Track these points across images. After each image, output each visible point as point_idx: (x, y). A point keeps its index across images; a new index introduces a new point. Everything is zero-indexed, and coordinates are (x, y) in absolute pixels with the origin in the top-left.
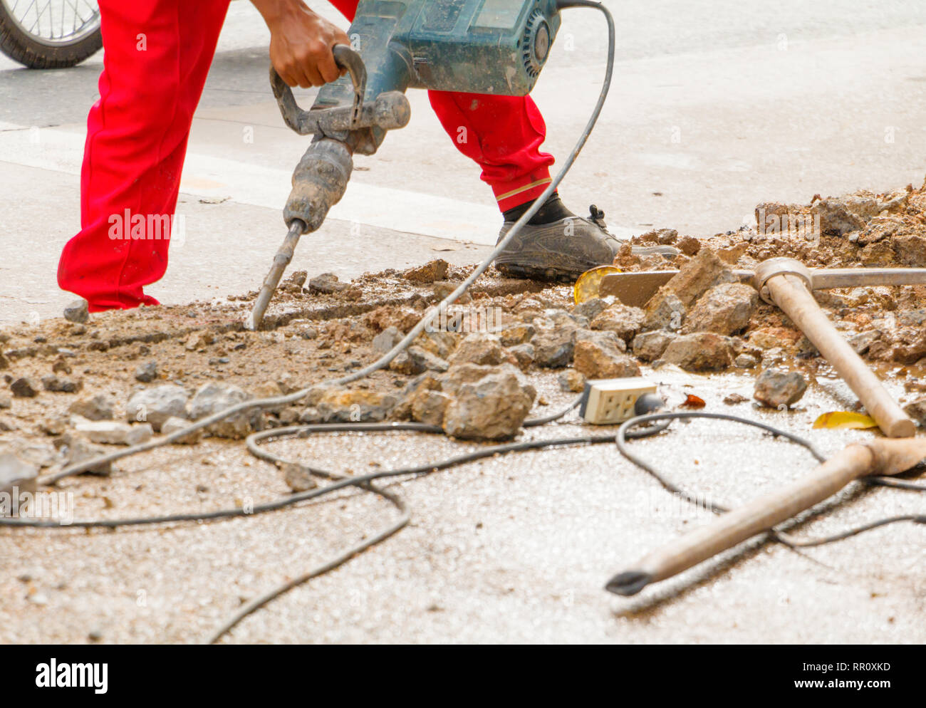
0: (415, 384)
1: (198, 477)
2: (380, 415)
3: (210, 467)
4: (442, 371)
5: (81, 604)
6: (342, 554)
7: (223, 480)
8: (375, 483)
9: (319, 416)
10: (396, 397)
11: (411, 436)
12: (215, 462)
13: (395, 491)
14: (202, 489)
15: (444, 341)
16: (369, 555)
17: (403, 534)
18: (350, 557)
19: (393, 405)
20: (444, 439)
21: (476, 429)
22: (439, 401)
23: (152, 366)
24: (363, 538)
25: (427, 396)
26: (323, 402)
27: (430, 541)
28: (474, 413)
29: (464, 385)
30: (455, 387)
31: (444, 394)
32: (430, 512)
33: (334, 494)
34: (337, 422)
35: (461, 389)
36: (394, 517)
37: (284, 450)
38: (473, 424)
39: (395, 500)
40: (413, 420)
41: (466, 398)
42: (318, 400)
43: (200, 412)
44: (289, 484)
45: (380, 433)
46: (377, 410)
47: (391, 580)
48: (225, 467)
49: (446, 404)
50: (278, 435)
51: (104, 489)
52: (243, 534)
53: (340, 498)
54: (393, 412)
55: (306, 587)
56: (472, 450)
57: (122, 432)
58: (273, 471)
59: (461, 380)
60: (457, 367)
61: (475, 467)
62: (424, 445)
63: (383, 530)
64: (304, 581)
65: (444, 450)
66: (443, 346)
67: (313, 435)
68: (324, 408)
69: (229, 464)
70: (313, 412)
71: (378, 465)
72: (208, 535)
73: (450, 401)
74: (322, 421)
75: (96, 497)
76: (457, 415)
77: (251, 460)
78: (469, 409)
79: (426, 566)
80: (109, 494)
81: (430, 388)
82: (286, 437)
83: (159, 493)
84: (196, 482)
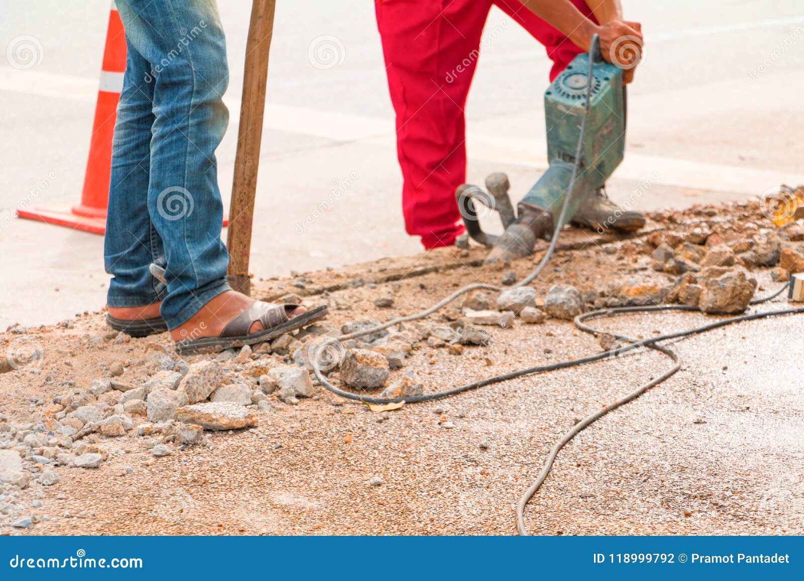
0: (680, 280)
1: (544, 344)
2: (658, 301)
3: (552, 337)
4: (696, 271)
5: (476, 427)
6: (639, 389)
7: (561, 345)
8: (657, 343)
9: (620, 303)
10: (669, 289)
11: (679, 313)
12: (555, 334)
13: (671, 348)
14: (549, 352)
15: (697, 252)
16: (656, 390)
17: (676, 376)
18: (644, 391)
19: (667, 294)
20: (700, 314)
21: (720, 307)
22: (696, 290)
23: (513, 275)
24: (652, 379)
25: (688, 287)
26: (622, 293)
27: (694, 379)
28: (718, 297)
29: (711, 279)
30: (706, 281)
31: (699, 286)
32: (693, 361)
33: (633, 351)
34: (631, 307)
35: (709, 282)
36: (671, 365)
37: (599, 325)
38: (718, 304)
39: (670, 354)
40: (681, 303)
41: (713, 288)
42: (619, 292)
43: (549, 303)
44: (602, 347)
45: (658, 312)
46: (657, 297)
47: (671, 405)
48: (562, 337)
49: (700, 292)
50: (594, 315)
51: (486, 353)
52: (575, 379)
53: (636, 353)
54: (667, 299)
55: (616, 411)
56: (718, 321)
57: (496, 317)
58: (592, 338)
59: (709, 276)
60: (706, 268)
61: (720, 331)
62: (687, 318)
63: (665, 373)
64: (615, 407)
65: (700, 321)
66: (697, 255)
67: (616, 315)
68: (623, 297)
69: (564, 335)
70: (616, 300)
71: (659, 332)
72: (553, 380)
73: (702, 290)
74: (622, 306)
75: (481, 359)
76: (708, 298)
77: (578, 332)
78: (715, 295)
79: (692, 395)
80: (489, 356)
81: (690, 282)
82: (599, 316)
83: (521, 355)
84: (544, 347)
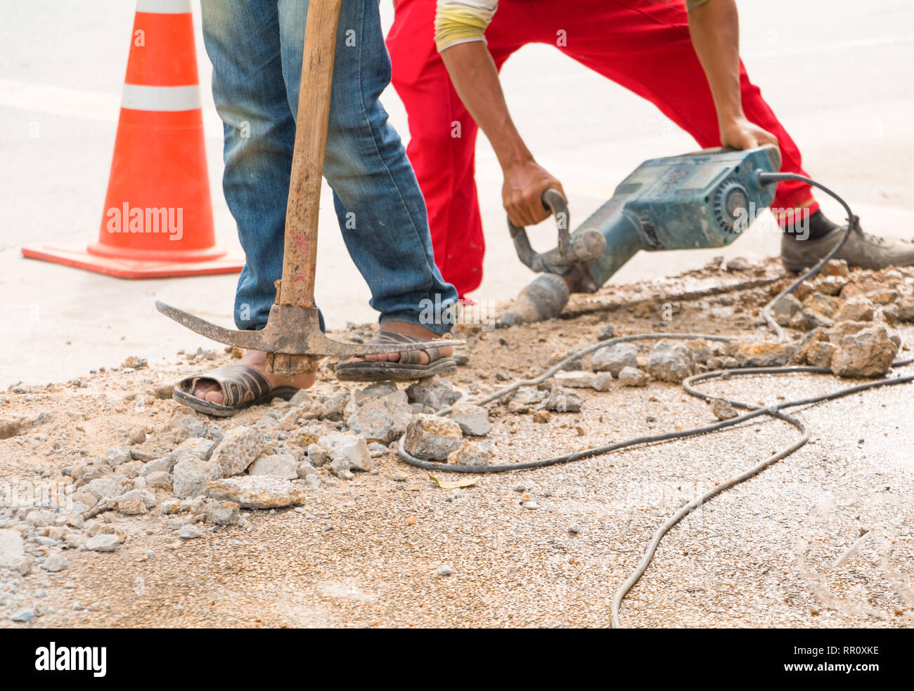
0: (809, 337)
1: (647, 411)
2: (783, 361)
3: (656, 403)
4: (828, 327)
5: (563, 508)
6: (759, 465)
7: (666, 412)
8: (781, 411)
9: (738, 363)
10: (795, 347)
11: (807, 376)
12: (660, 399)
13: (796, 417)
14: (652, 420)
15: (830, 304)
16: (779, 465)
17: (803, 450)
18: (764, 468)
19: (793, 353)
20: (832, 377)
21: (856, 369)
22: (828, 349)
23: (610, 329)
24: (774, 453)
25: (818, 345)
26: (740, 352)
27: (824, 454)
28: (854, 357)
29: (846, 336)
30: (839, 338)
31: (831, 344)
32: (824, 432)
33: (751, 421)
34: (751, 367)
35: (844, 339)
36: (796, 437)
37: (711, 388)
38: (854, 365)
39: (796, 424)
40: (808, 364)
41: (847, 346)
42: (737, 350)
43: (653, 363)
44: (716, 414)
45: (783, 374)
46: (781, 357)
47: (796, 483)
48: (668, 403)
49: (833, 351)
50: (706, 378)
51: (577, 421)
52: (683, 453)
53: (755, 423)
54: (793, 359)
55: (731, 490)
56: (853, 385)
57: (590, 378)
58: (704, 404)
59: (844, 333)
60: (841, 323)
61: (856, 398)
62: (817, 382)
63: (789, 447)
64: (731, 486)
65: (832, 385)
66: (829, 308)
67: (733, 377)
68: (741, 357)
69: (670, 401)
70: (733, 360)
71: (783, 398)
72: (657, 453)
73: (836, 349)
74: (740, 366)
75: (571, 428)
76: (842, 359)
77: (687, 397)
78: (850, 355)
79: (822, 473)
80: (581, 425)
81: (820, 339)
82: (712, 379)
83: (618, 424)
84: (646, 415)
